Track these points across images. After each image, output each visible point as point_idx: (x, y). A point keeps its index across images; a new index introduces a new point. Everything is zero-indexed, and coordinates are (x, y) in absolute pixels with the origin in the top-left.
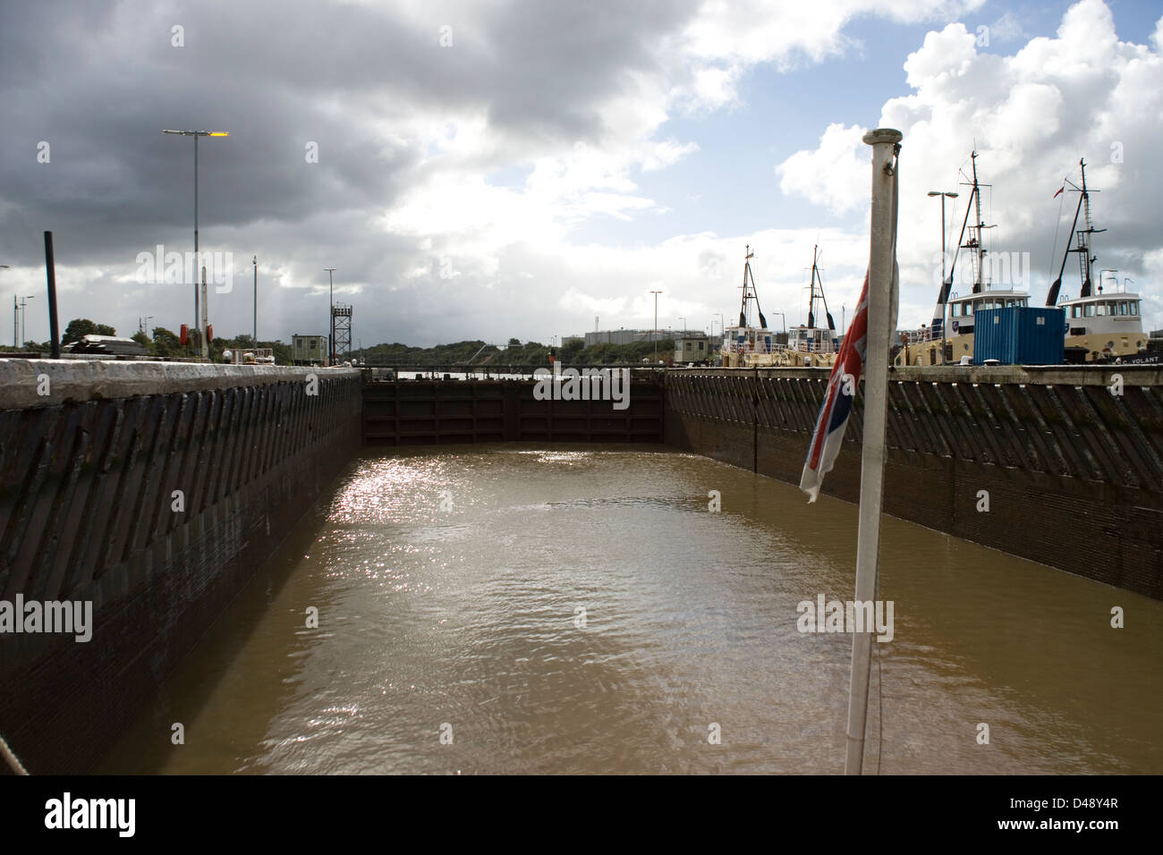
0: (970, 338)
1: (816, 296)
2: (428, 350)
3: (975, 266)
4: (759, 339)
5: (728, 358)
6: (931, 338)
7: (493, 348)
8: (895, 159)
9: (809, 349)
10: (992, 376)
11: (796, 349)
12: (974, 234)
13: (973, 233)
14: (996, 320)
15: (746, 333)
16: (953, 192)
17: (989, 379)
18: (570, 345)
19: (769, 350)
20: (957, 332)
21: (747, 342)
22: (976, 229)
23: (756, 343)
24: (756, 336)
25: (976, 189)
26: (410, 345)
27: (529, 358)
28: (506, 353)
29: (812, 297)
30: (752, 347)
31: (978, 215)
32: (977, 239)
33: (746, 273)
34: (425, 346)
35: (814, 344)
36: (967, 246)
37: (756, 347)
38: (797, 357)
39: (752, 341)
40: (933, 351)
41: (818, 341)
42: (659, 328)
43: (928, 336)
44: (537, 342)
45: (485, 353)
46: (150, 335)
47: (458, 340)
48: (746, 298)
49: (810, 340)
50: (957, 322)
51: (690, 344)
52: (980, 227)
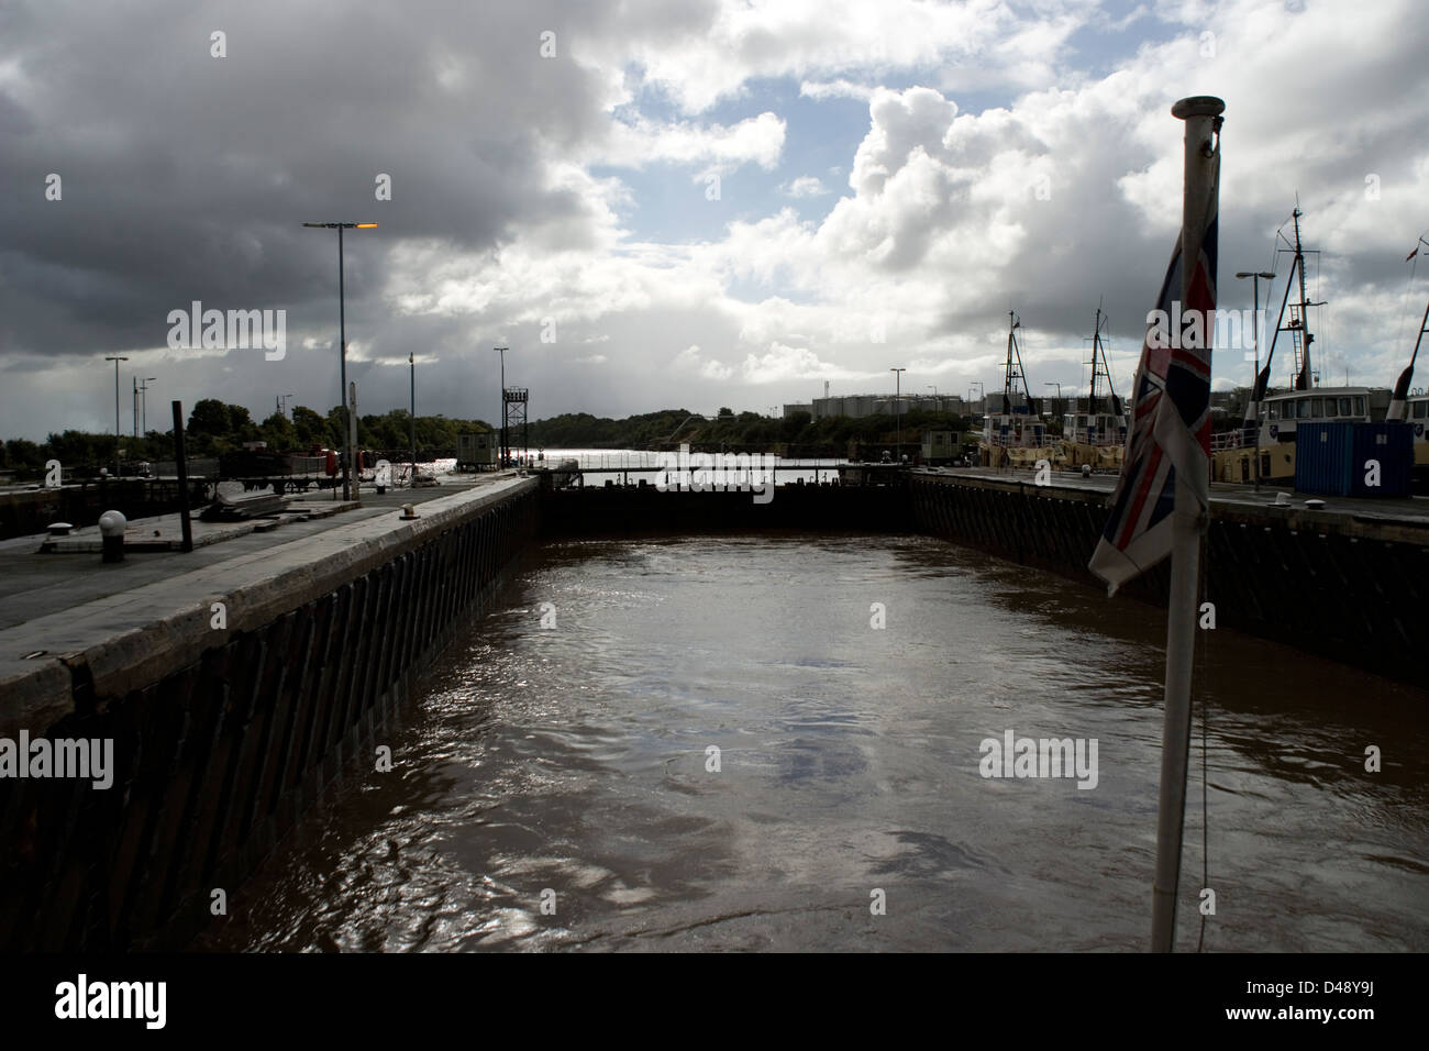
0: (1290, 448)
1: (1099, 374)
2: (621, 422)
3: (1299, 355)
4: (1027, 428)
5: (988, 453)
6: (1242, 445)
7: (699, 419)
8: (1215, 136)
9: (1089, 440)
10: (1315, 524)
11: (1074, 439)
12: (1297, 314)
13: (1295, 312)
14: (1324, 437)
15: (1011, 421)
16: (1269, 271)
17: (1311, 526)
18: (794, 418)
19: (1039, 443)
20: (1276, 439)
21: (1012, 433)
22: (1300, 307)
23: (1024, 434)
24: (1024, 426)
25: (1299, 257)
26: (599, 416)
27: (743, 435)
28: (717, 426)
29: (1094, 375)
30: (1018, 439)
31: (1303, 290)
32: (1301, 320)
33: (1010, 346)
34: (616, 418)
35: (1096, 435)
36: (1289, 329)
37: (1023, 439)
38: (1074, 451)
39: (1019, 432)
40: (1245, 461)
41: (1102, 430)
42: (903, 392)
43: (1239, 442)
44: (754, 412)
45: (690, 426)
46: (289, 416)
47: (657, 410)
48: (1010, 377)
49: (1091, 429)
50: (1276, 427)
51: (941, 437)
52: (1304, 304)
